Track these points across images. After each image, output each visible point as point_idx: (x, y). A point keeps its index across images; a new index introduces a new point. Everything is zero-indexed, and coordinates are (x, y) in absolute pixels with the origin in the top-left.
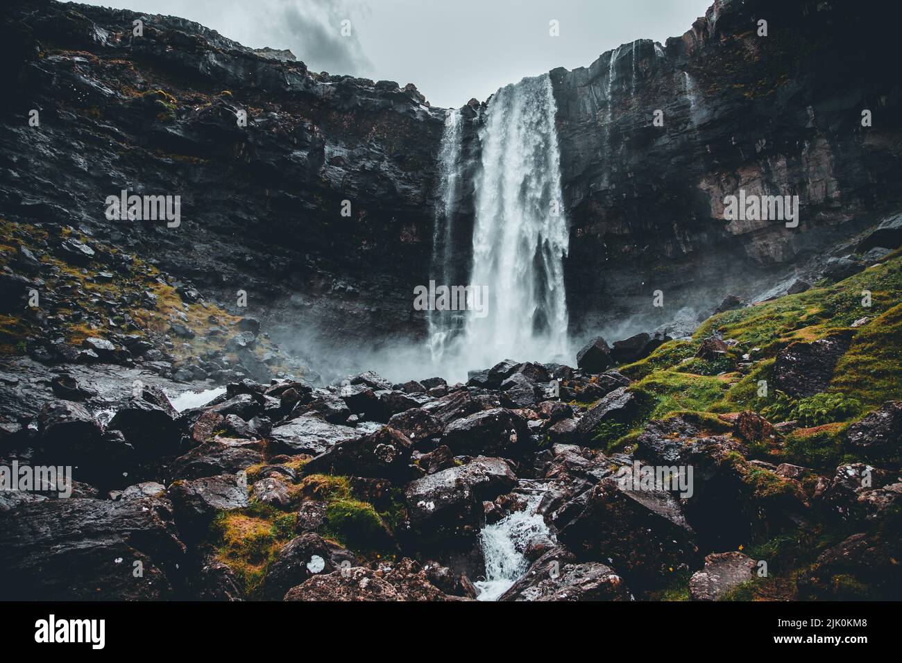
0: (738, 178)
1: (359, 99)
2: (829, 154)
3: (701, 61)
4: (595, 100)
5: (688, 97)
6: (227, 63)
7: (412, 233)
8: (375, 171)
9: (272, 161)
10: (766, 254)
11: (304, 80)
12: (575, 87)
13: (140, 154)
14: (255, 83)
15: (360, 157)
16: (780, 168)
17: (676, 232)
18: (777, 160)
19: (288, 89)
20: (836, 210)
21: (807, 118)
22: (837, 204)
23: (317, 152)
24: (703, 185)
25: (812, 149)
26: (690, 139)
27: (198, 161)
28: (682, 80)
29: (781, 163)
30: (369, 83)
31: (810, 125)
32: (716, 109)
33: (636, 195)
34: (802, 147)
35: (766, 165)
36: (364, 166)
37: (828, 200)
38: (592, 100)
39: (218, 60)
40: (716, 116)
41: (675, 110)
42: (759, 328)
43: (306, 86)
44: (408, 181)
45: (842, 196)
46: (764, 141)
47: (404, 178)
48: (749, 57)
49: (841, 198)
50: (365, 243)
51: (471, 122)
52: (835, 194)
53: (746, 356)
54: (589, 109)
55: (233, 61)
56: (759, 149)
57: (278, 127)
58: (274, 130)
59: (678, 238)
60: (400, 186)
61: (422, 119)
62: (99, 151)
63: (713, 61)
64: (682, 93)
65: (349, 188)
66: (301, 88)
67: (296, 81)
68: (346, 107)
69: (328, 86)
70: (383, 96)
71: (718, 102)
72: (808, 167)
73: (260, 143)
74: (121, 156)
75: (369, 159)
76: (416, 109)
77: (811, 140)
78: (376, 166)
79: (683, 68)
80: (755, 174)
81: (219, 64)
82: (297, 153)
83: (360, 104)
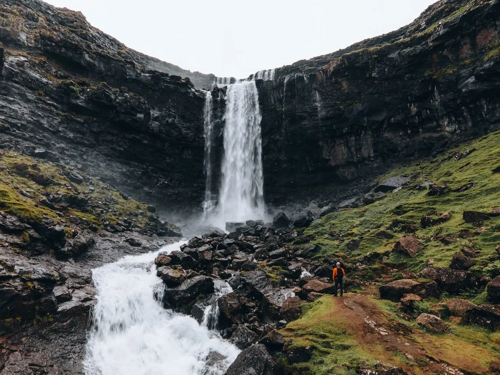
0: (335, 142)
1: (163, 85)
2: (371, 138)
3: (324, 87)
4: (276, 98)
5: (317, 104)
6: (94, 59)
7: (188, 153)
8: (173, 123)
9: (128, 120)
10: (344, 175)
11: (135, 72)
12: (267, 90)
13: (69, 117)
14: (110, 73)
15: (166, 117)
16: (352, 140)
17: (307, 161)
18: (351, 137)
19: (128, 77)
20: (372, 161)
21: (364, 122)
22: (372, 159)
23: (148, 115)
24: (321, 143)
25: (365, 135)
26: (317, 123)
27: (93, 119)
28: (315, 95)
29: (353, 138)
30: (167, 75)
31: (365, 125)
32: (328, 112)
33: (291, 143)
34: (361, 133)
35: (347, 138)
36: (168, 121)
37: (369, 157)
38: (274, 97)
39: (90, 58)
40: (329, 115)
41: (311, 109)
42: (344, 225)
43: (137, 76)
44: (188, 128)
45: (374, 155)
46: (347, 129)
47: (185, 127)
48: (344, 90)
49: (374, 157)
50: (168, 158)
51: (217, 100)
52: (372, 155)
53: (341, 235)
54: (272, 101)
55: (97, 59)
56: (344, 132)
57: (130, 102)
58: (128, 104)
59: (308, 164)
60: (184, 131)
61: (192, 96)
62: (51, 117)
63: (329, 88)
64: (315, 101)
65: (162, 132)
66: (134, 77)
67: (132, 73)
68: (156, 88)
69: (147, 77)
70: (175, 83)
71: (329, 109)
72: (363, 141)
73: (123, 111)
74: (61, 119)
75: (170, 118)
76: (189, 91)
77: (365, 131)
78: (173, 121)
79: (316, 89)
80: (342, 141)
81: (91, 61)
82: (139, 115)
83: (163, 87)
